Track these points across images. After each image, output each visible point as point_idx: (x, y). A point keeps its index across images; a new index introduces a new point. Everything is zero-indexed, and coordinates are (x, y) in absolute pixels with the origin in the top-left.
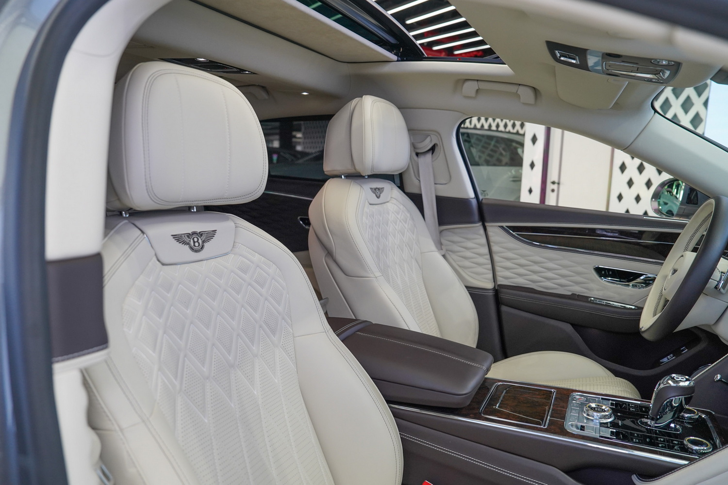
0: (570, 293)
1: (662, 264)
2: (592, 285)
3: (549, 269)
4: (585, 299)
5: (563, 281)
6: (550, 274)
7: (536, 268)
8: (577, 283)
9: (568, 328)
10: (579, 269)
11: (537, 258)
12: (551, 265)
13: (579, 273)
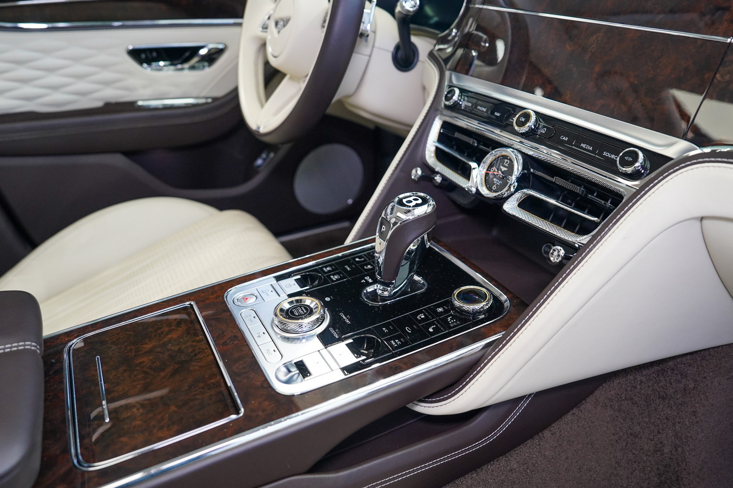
0: (99, 104)
1: (240, 25)
2: (131, 82)
3: (51, 70)
4: (131, 106)
5: (82, 86)
6: (54, 79)
7: (23, 72)
8: (107, 83)
9: (119, 161)
10: (103, 58)
11: (19, 54)
12: (50, 61)
13: (104, 66)
